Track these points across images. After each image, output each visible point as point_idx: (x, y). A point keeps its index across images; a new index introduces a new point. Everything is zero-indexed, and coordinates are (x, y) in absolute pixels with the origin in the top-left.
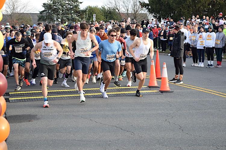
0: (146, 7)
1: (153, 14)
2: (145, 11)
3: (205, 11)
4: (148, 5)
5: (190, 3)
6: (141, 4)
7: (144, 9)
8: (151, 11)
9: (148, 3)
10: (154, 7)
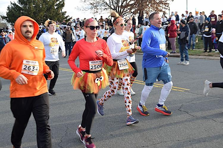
0: (5, 19)
1: (10, 23)
2: (5, 21)
3: (42, 20)
4: (6, 17)
5: (32, 16)
6: (2, 17)
7: (4, 20)
8: (9, 21)
9: (7, 16)
10: (11, 18)
